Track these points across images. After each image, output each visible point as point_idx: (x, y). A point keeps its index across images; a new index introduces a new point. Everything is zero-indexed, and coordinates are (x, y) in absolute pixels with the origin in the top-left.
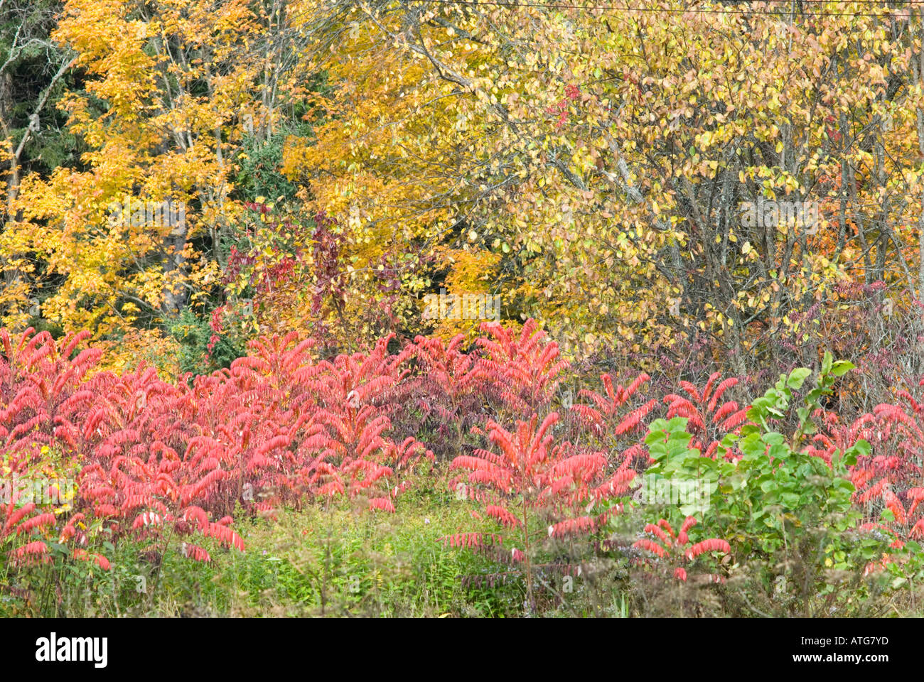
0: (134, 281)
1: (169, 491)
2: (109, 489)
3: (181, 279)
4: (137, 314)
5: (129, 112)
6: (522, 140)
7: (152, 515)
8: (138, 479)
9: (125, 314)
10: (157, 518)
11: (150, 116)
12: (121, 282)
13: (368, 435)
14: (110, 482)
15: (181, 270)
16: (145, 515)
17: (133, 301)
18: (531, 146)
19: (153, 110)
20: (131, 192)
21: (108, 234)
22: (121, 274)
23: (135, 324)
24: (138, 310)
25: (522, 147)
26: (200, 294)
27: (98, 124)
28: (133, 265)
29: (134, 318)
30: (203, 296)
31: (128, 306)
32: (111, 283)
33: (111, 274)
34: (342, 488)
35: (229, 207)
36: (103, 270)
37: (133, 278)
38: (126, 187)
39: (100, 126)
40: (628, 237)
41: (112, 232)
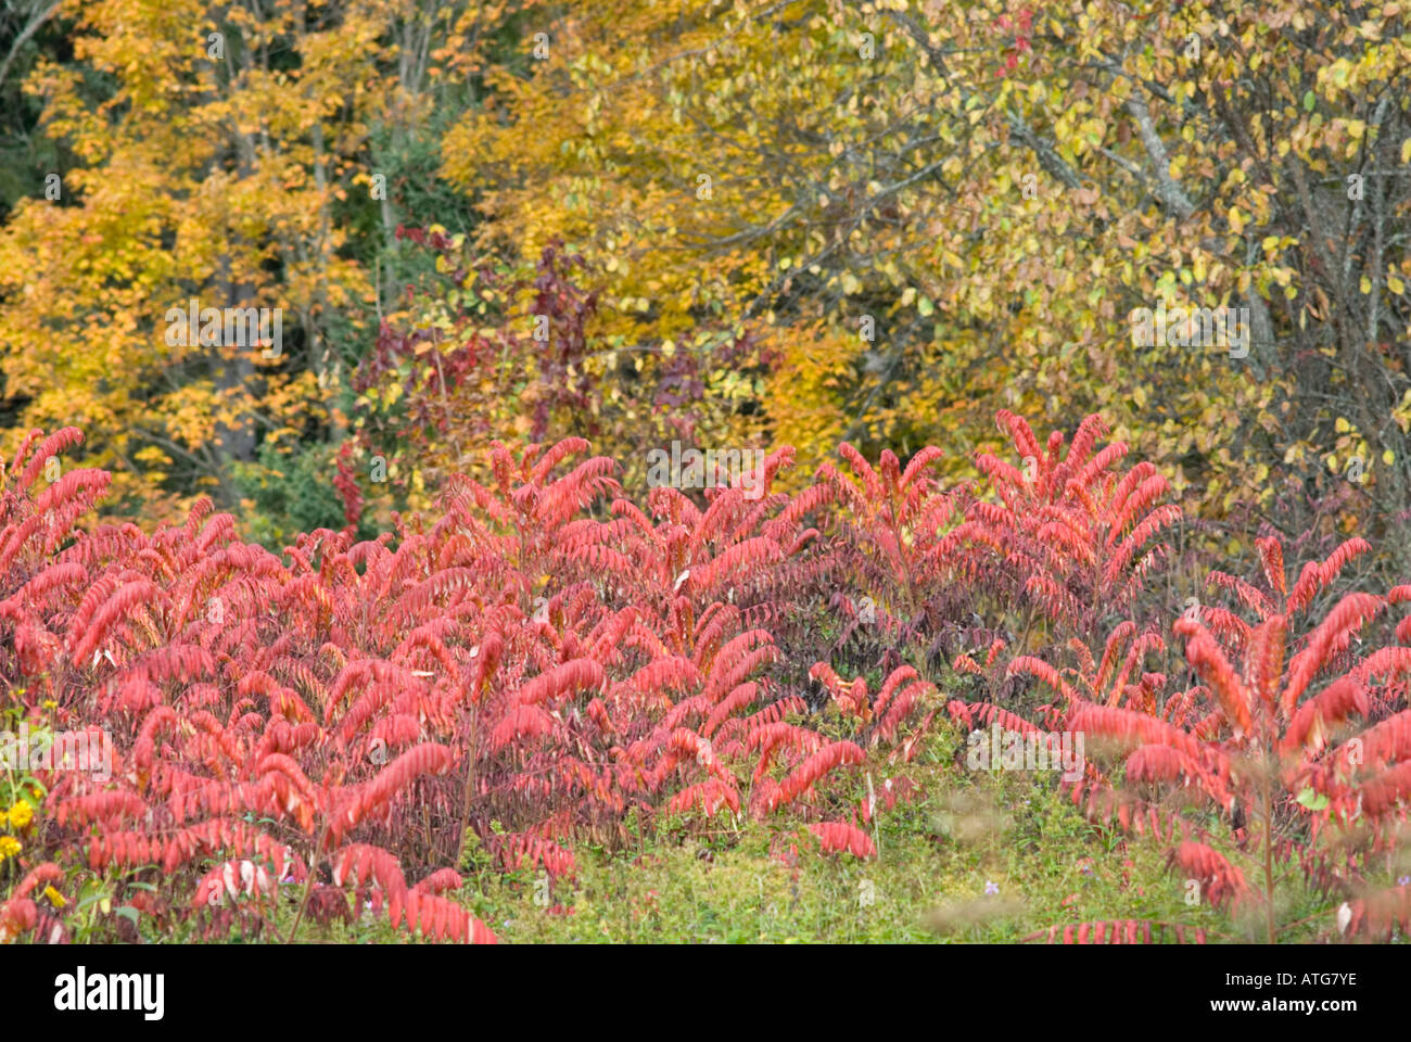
0: (163, 408)
1: (293, 802)
2: (128, 796)
3: (248, 404)
4: (166, 469)
5: (154, 96)
6: (956, 91)
7: (247, 867)
8: (207, 770)
9: (143, 467)
10: (261, 875)
11: (194, 104)
12: (137, 412)
13: (724, 671)
14: (133, 778)
15: (249, 387)
16: (228, 868)
17: (159, 446)
18: (971, 103)
19: (198, 94)
20: (157, 243)
21: (113, 320)
22: (136, 395)
23: (163, 485)
24: (168, 460)
25: (955, 104)
26: (284, 431)
27: (98, 120)
28: (162, 379)
29: (160, 476)
30: (290, 436)
31: (149, 454)
32: (119, 413)
33: (119, 397)
34: (733, 795)
35: (335, 273)
36: (105, 388)
37: (159, 403)
38: (149, 234)
39: (102, 124)
40: (1178, 280)
41: (120, 316)
